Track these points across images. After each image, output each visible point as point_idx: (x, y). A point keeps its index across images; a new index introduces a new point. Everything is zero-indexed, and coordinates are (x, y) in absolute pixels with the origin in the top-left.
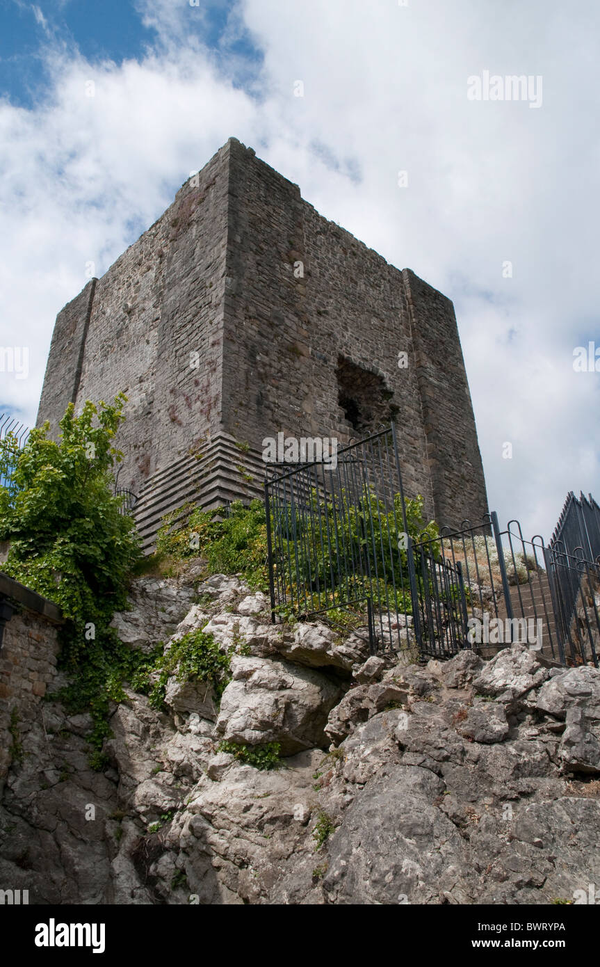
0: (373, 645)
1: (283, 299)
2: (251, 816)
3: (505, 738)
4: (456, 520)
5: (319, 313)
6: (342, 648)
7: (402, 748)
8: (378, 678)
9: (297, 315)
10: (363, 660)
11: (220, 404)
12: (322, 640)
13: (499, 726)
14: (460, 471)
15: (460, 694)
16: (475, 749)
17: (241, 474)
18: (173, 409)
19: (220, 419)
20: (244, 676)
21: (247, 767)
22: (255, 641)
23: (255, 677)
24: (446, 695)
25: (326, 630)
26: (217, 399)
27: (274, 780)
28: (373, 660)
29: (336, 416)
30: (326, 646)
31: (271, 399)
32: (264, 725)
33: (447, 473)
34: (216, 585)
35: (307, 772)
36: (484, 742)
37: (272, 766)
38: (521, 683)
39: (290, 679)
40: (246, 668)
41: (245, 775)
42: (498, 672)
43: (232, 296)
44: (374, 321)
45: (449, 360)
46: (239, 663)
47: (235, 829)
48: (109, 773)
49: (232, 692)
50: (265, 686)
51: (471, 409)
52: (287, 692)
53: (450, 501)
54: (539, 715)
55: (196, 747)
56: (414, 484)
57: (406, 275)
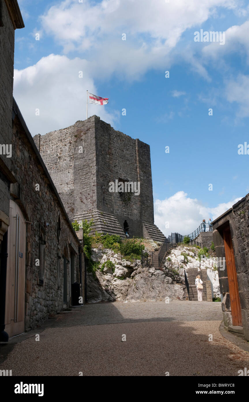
0: (136, 265)
1: (107, 167)
2: (122, 285)
3: (151, 277)
4: (145, 219)
5: (115, 166)
6: (132, 265)
7: (142, 278)
8: (137, 269)
9: (110, 171)
10: (135, 267)
11: (96, 203)
12: (130, 264)
13: (151, 276)
14: (147, 205)
15: (147, 272)
16: (148, 278)
17: (103, 222)
18: (81, 199)
19: (96, 206)
20: (118, 268)
21: (119, 280)
22: (118, 263)
23: (119, 268)
24: (145, 272)
25: (130, 263)
26: (95, 201)
27: (123, 281)
28: (136, 267)
29: (118, 197)
30: (130, 265)
31: (106, 198)
32: (122, 275)
33: (143, 206)
34: (107, 251)
35: (127, 280)
36: (149, 277)
37: (122, 280)
38: (153, 272)
39: (124, 268)
40: (118, 267)
41: (120, 281)
42: (151, 270)
43: (98, 171)
44: (128, 163)
45: (147, 168)
46: (117, 266)
47: (120, 287)
48: (97, 281)
49: (116, 270)
50: (121, 269)
51: (152, 183)
52: (123, 270)
53: (144, 214)
54: (154, 275)
55: (110, 277)
56: (135, 211)
57: (137, 141)
